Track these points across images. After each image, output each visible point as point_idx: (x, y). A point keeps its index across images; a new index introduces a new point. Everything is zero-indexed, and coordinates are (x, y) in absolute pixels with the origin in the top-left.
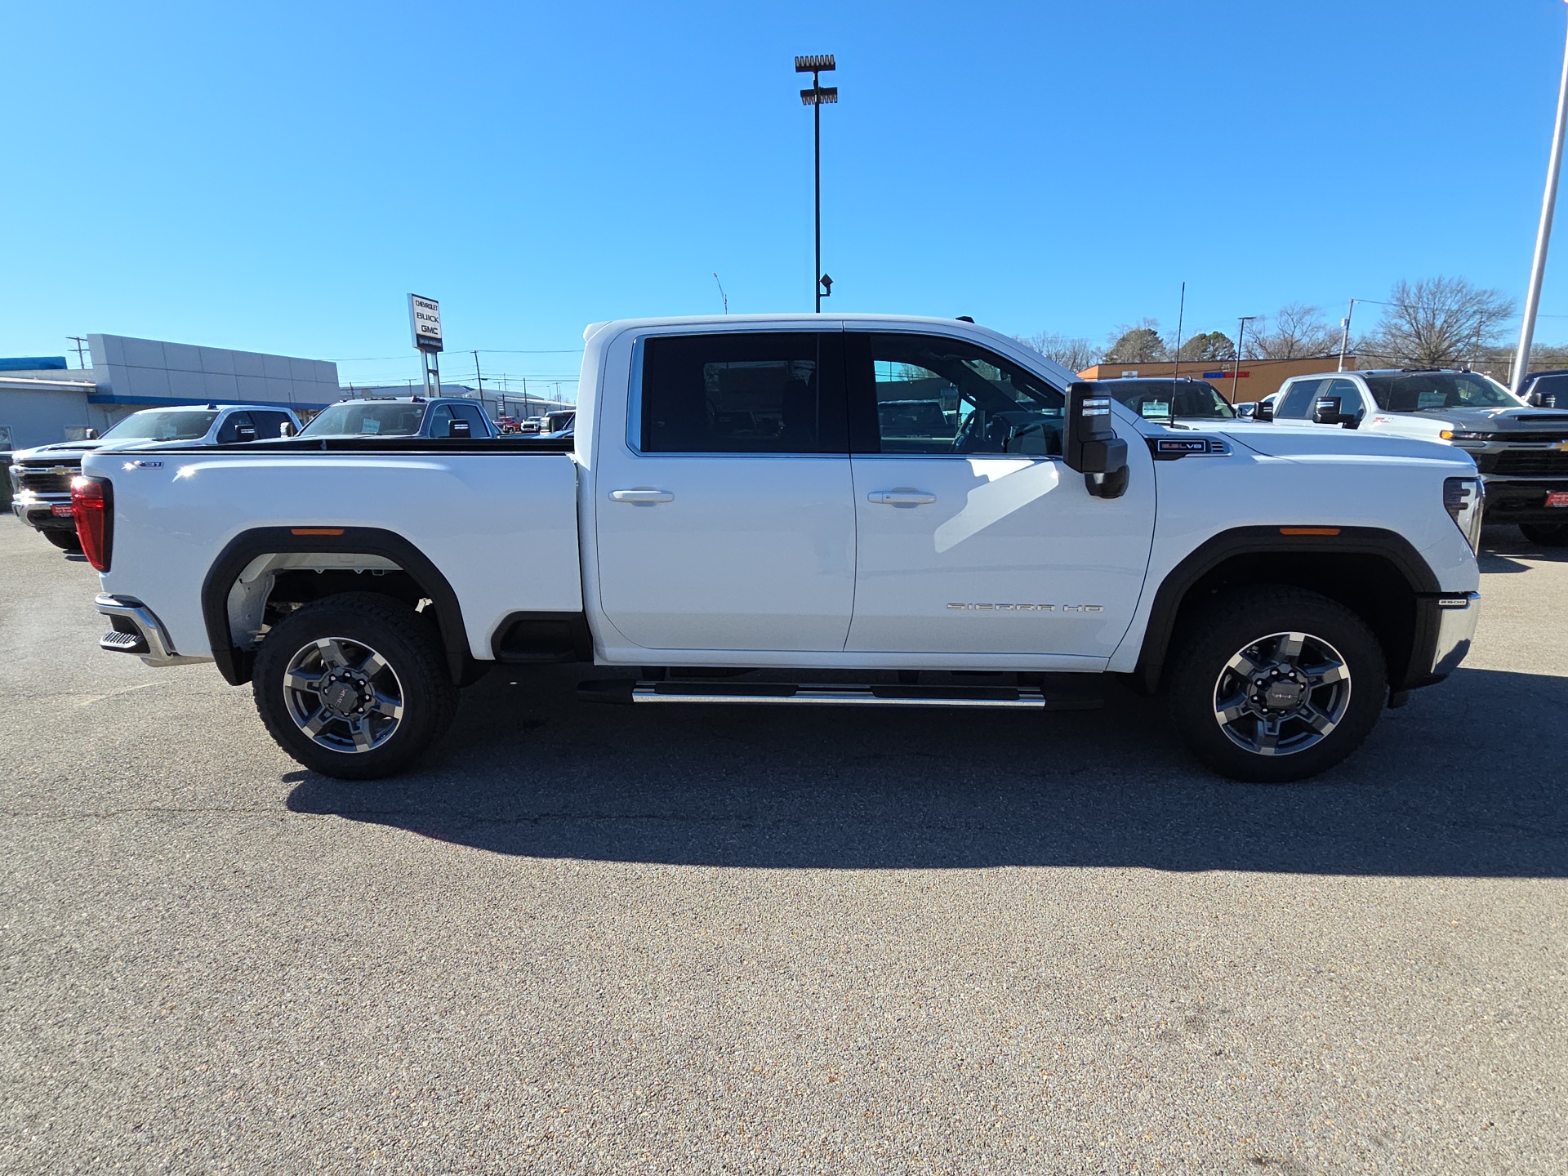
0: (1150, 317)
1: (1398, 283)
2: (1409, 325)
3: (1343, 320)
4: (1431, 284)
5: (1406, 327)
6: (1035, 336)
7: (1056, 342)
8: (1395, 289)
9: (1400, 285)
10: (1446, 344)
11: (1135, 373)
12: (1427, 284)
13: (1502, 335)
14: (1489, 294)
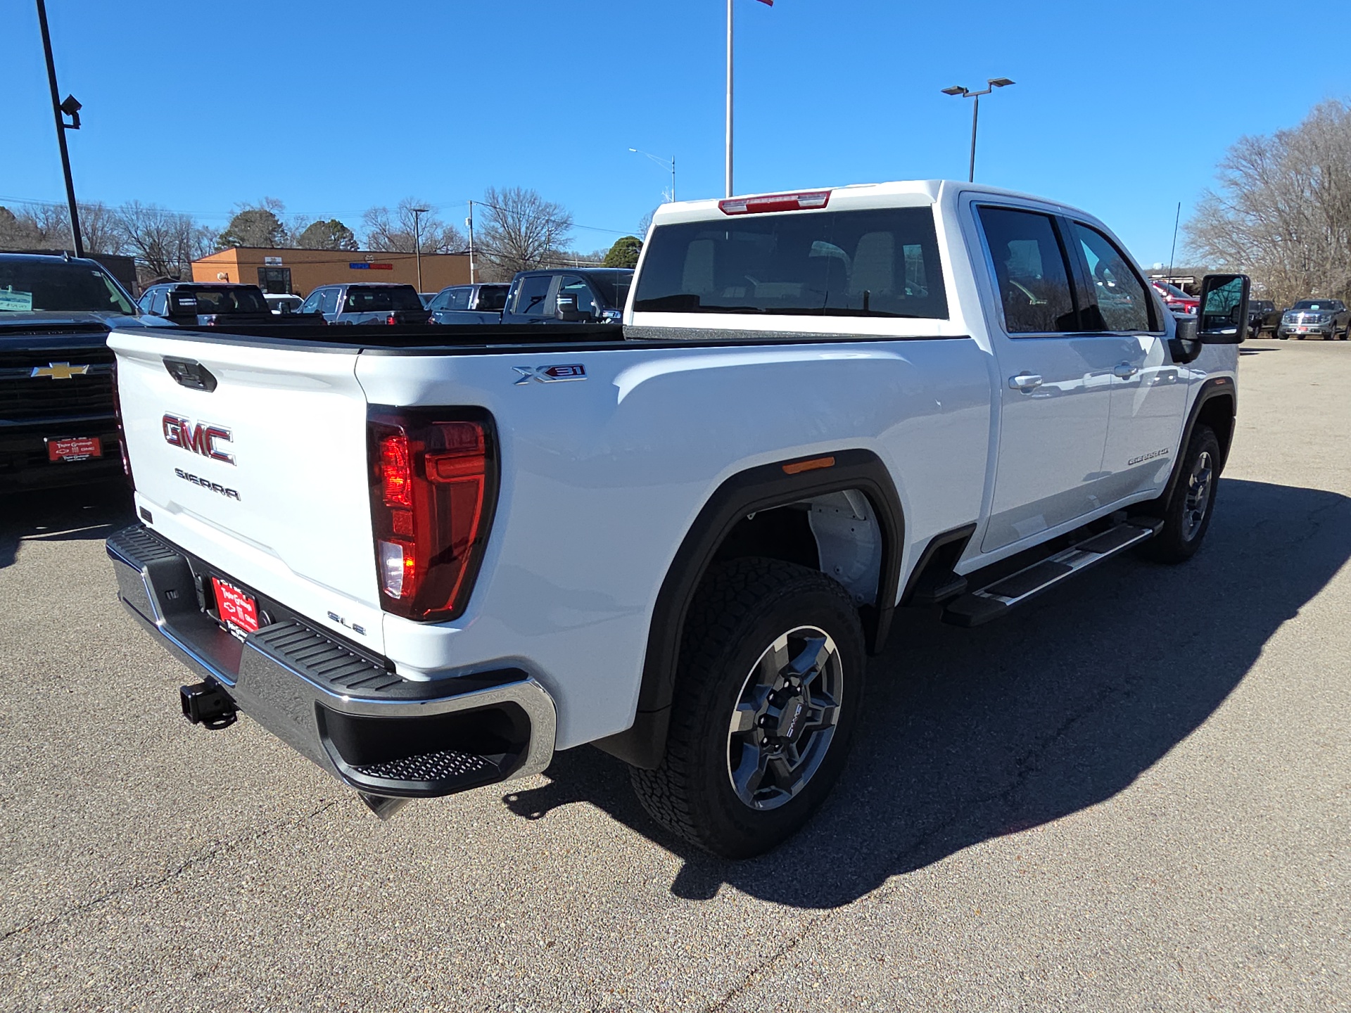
0: (273, 197)
1: (488, 190)
2: (503, 229)
3: (467, 219)
4: (512, 194)
5: (501, 230)
6: (124, 205)
7: (155, 215)
8: (487, 195)
9: (490, 191)
10: (531, 249)
11: (279, 259)
12: (510, 194)
13: (567, 243)
14: (553, 208)
